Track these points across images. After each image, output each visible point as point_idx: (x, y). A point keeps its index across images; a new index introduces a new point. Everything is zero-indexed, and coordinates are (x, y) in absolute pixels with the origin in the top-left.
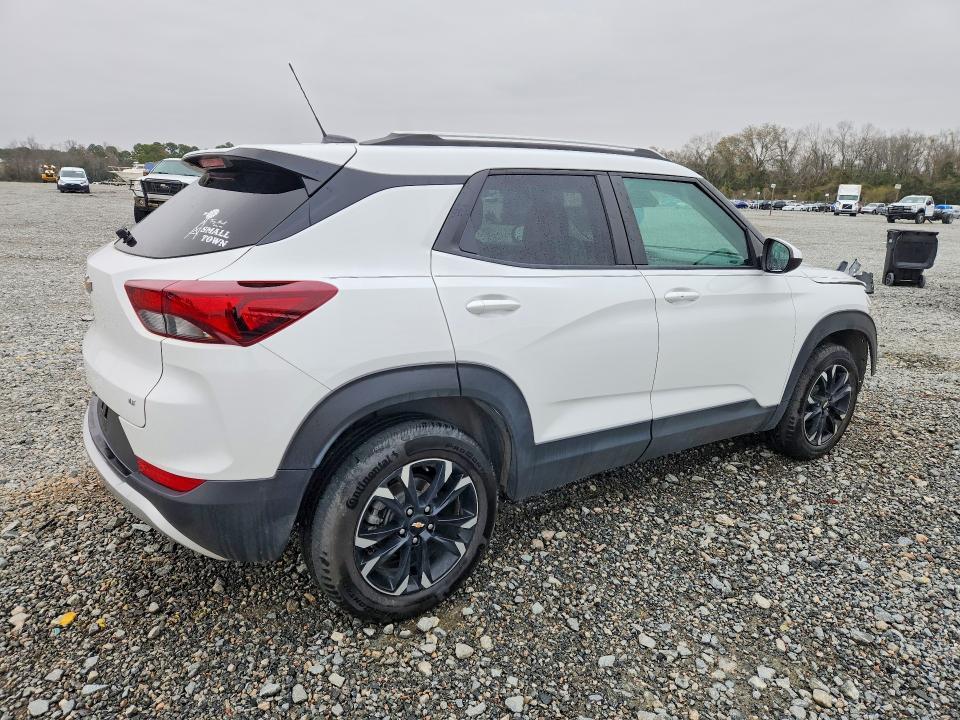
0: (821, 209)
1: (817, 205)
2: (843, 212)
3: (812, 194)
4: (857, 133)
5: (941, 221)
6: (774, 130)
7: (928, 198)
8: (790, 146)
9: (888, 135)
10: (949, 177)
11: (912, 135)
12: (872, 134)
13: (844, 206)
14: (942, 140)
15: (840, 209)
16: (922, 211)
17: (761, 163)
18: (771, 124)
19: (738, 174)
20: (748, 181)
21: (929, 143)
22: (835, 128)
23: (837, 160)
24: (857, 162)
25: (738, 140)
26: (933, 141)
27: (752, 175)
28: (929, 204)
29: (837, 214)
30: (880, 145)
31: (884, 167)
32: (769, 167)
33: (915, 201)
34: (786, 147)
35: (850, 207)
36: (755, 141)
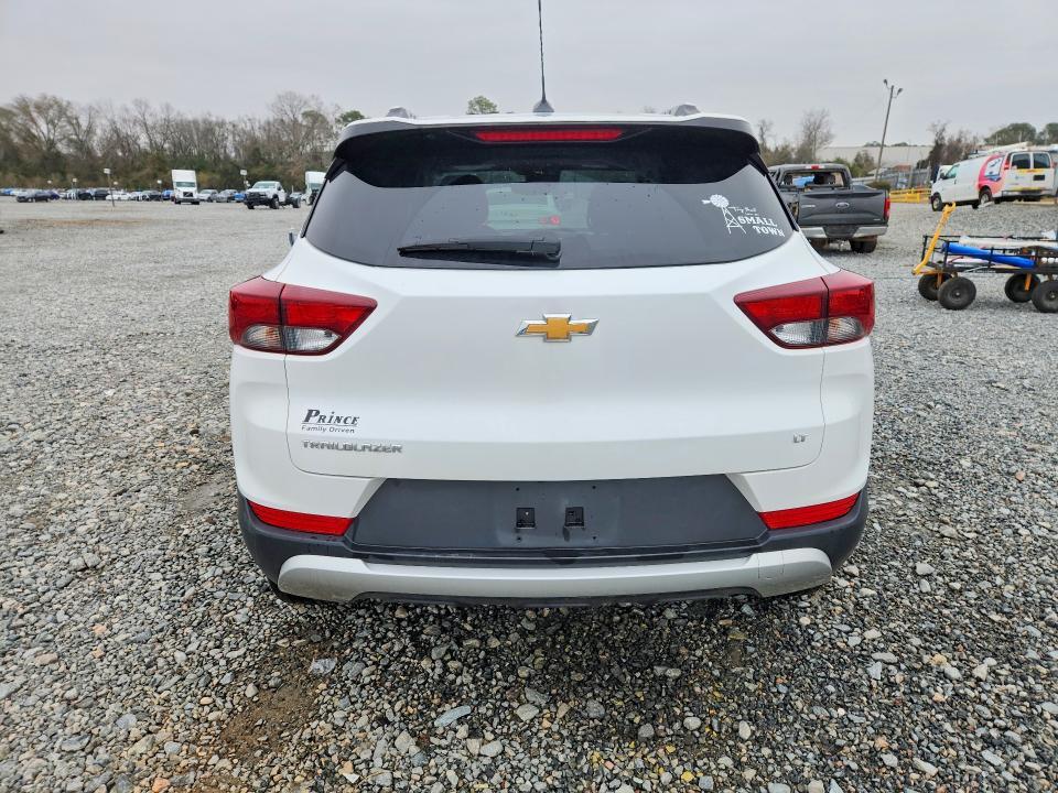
0: (153, 198)
1: (147, 193)
2: (185, 201)
3: (130, 181)
4: (156, 114)
5: (291, 206)
6: (57, 103)
7: (277, 184)
8: (84, 124)
9: (190, 117)
10: (261, 163)
11: (214, 119)
12: (173, 116)
13: (185, 194)
14: (241, 126)
15: (182, 197)
16: (276, 196)
17: (51, 143)
18: (50, 94)
19: (25, 156)
20: (43, 165)
21: (230, 127)
22: (131, 106)
23: (143, 141)
24: (166, 146)
25: (10, 112)
26: (234, 126)
27: (46, 159)
28: (279, 189)
29: (179, 203)
30: (184, 127)
31: (195, 152)
32: (63, 148)
33: (266, 186)
34: (79, 125)
35: (191, 195)
36: (35, 115)
